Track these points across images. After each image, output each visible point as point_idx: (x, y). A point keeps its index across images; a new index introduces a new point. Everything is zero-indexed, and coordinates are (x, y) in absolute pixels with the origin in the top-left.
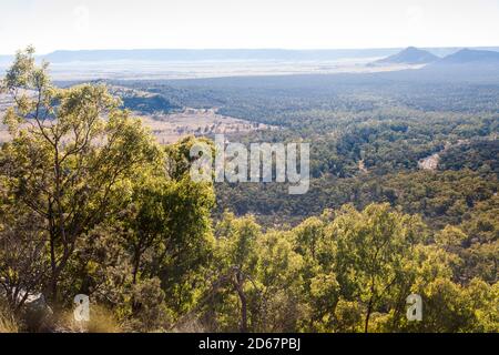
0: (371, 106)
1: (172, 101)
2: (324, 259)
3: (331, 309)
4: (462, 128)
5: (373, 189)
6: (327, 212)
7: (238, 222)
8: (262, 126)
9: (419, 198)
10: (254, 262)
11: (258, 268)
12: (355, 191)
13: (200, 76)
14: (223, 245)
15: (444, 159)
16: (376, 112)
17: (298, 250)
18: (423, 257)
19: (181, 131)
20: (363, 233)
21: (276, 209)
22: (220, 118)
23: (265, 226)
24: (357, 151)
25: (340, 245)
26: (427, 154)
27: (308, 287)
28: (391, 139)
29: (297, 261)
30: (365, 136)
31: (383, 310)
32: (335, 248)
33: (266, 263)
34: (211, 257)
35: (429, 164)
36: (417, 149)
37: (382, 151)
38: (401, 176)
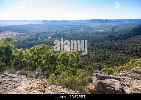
0: (40, 29)
1: (2, 30)
2: (35, 54)
3: (37, 61)
4: (53, 32)
5: (42, 42)
6: (35, 46)
7: (19, 50)
8: (21, 33)
9: (49, 42)
10: (23, 56)
11: (24, 57)
12: (39, 43)
13: (7, 25)
14: (17, 54)
15: (51, 37)
16: (40, 30)
17: (31, 53)
18: (50, 51)
19: (5, 35)
20: (41, 49)
21: (26, 47)
22: (13, 32)
23: (24, 50)
24: (38, 36)
25: (38, 51)
26: (49, 36)
27: (33, 58)
28: (43, 34)
29: (31, 55)
30: (39, 34)
31: (45, 59)
32: (37, 52)
33: (25, 56)
34: (15, 57)
35: (50, 37)
36: (47, 35)
37: (42, 36)
38: (46, 39)
